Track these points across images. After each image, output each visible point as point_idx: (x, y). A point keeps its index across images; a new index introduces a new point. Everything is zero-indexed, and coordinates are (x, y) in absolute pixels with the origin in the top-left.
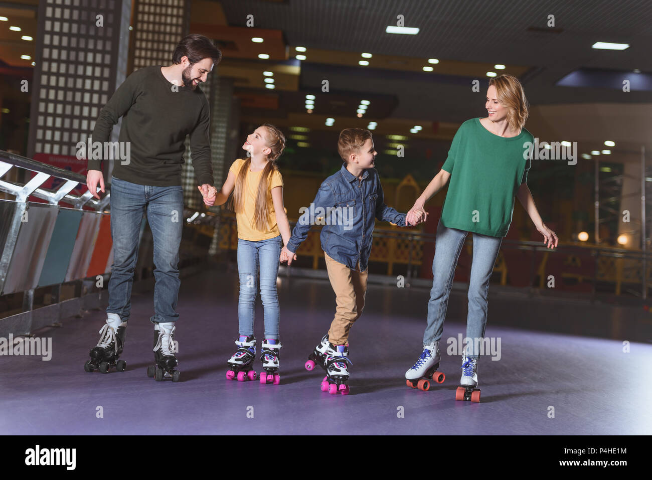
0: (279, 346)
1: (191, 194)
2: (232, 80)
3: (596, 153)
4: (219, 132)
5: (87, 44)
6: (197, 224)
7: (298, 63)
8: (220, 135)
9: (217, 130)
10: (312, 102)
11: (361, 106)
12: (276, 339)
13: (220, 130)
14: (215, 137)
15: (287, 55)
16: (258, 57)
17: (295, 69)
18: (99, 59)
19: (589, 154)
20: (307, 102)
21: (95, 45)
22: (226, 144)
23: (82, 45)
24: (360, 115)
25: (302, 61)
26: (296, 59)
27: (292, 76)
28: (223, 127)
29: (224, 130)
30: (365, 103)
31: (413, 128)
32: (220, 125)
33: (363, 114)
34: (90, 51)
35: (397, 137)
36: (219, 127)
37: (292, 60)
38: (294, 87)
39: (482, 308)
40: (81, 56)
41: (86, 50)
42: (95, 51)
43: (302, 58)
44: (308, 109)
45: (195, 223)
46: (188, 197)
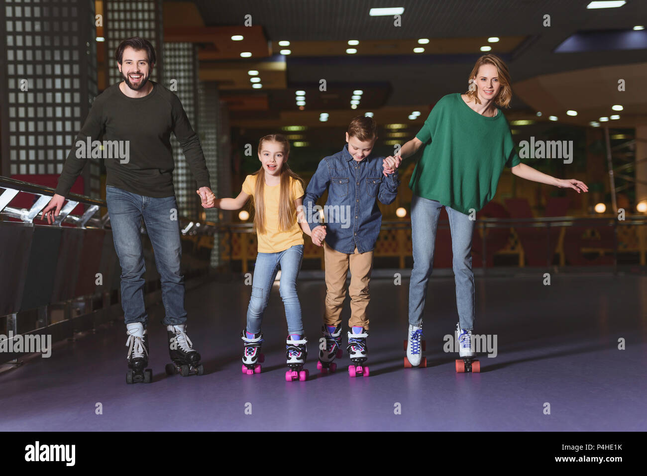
0: (304, 342)
1: (185, 206)
2: (217, 83)
3: (604, 119)
4: (209, 139)
5: (53, 56)
6: (193, 235)
7: (283, 58)
8: (210, 142)
9: (206, 136)
10: (303, 98)
11: (354, 97)
12: (300, 334)
13: (210, 136)
14: (206, 145)
15: (270, 51)
16: (240, 57)
17: (281, 65)
18: (67, 70)
19: (598, 121)
20: (298, 98)
21: (62, 56)
22: (217, 150)
23: (48, 58)
24: (354, 107)
25: (287, 56)
26: (279, 54)
27: (278, 72)
28: (212, 133)
29: (214, 136)
30: (358, 93)
31: (411, 114)
32: (210, 131)
33: (357, 105)
34: (57, 62)
35: (396, 126)
36: (208, 133)
37: (276, 55)
38: (282, 84)
39: (470, 279)
40: (48, 68)
41: (53, 63)
42: (62, 63)
43: (287, 52)
44: (300, 106)
45: (190, 234)
46: (183, 209)
